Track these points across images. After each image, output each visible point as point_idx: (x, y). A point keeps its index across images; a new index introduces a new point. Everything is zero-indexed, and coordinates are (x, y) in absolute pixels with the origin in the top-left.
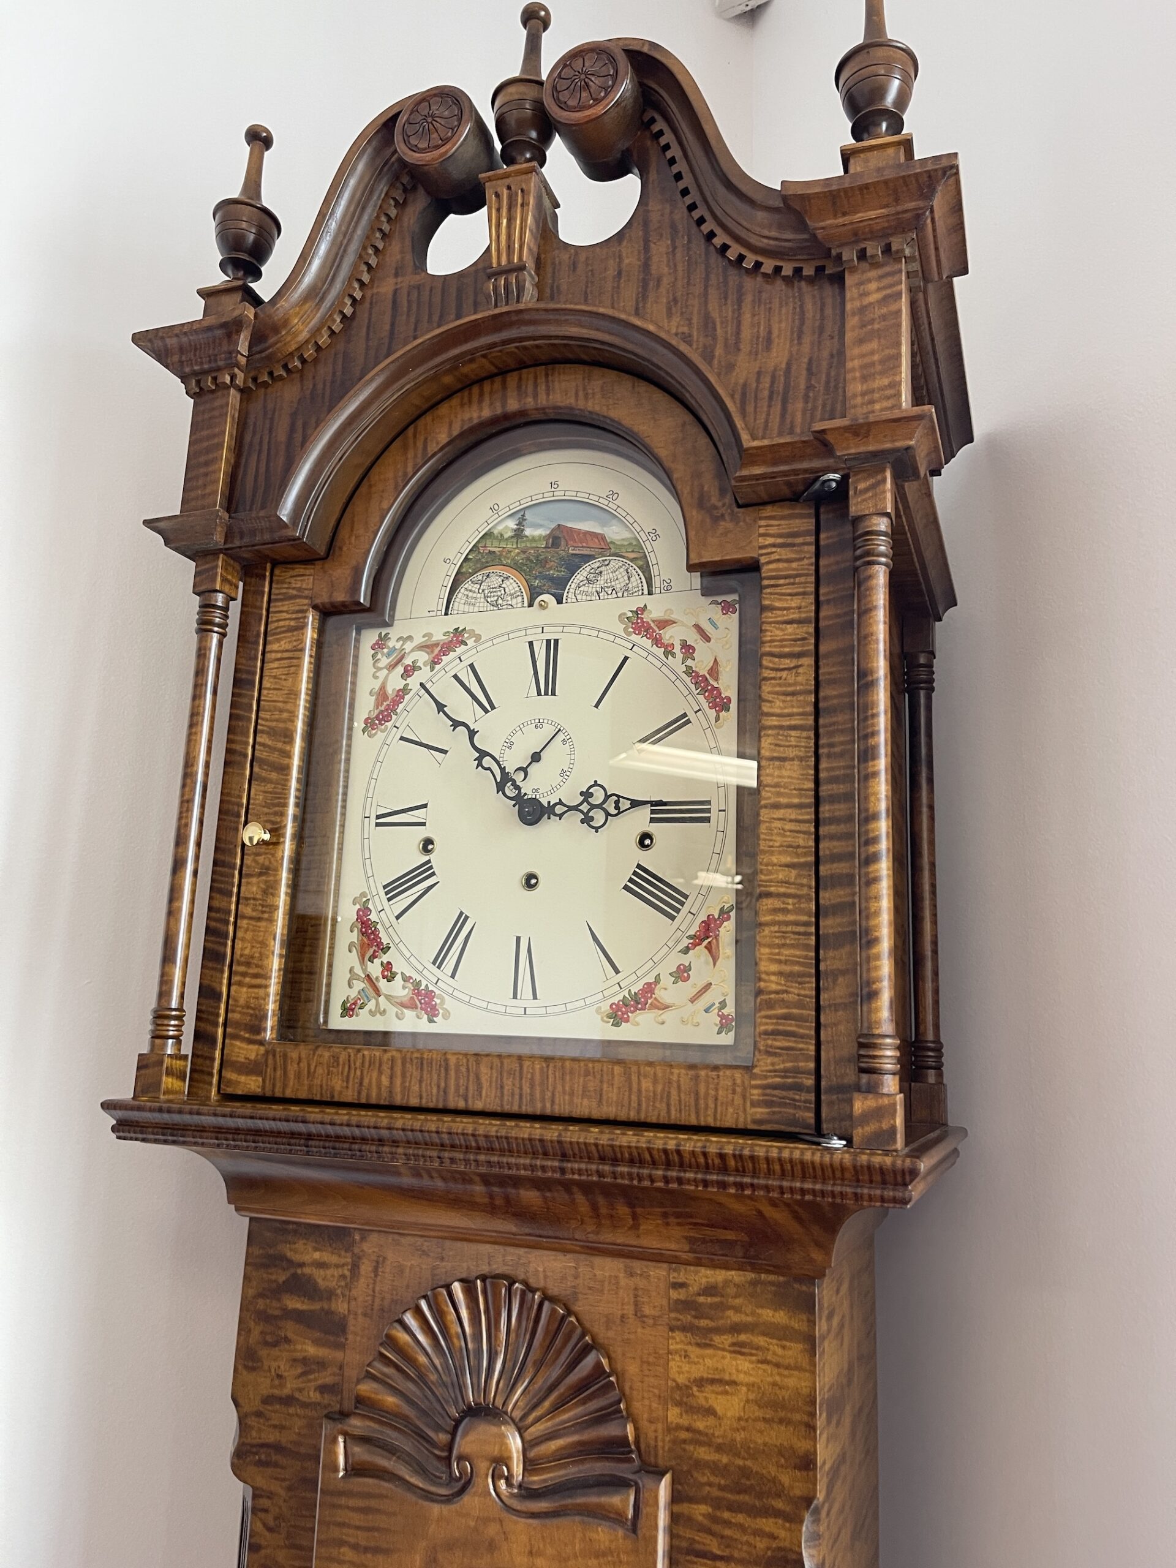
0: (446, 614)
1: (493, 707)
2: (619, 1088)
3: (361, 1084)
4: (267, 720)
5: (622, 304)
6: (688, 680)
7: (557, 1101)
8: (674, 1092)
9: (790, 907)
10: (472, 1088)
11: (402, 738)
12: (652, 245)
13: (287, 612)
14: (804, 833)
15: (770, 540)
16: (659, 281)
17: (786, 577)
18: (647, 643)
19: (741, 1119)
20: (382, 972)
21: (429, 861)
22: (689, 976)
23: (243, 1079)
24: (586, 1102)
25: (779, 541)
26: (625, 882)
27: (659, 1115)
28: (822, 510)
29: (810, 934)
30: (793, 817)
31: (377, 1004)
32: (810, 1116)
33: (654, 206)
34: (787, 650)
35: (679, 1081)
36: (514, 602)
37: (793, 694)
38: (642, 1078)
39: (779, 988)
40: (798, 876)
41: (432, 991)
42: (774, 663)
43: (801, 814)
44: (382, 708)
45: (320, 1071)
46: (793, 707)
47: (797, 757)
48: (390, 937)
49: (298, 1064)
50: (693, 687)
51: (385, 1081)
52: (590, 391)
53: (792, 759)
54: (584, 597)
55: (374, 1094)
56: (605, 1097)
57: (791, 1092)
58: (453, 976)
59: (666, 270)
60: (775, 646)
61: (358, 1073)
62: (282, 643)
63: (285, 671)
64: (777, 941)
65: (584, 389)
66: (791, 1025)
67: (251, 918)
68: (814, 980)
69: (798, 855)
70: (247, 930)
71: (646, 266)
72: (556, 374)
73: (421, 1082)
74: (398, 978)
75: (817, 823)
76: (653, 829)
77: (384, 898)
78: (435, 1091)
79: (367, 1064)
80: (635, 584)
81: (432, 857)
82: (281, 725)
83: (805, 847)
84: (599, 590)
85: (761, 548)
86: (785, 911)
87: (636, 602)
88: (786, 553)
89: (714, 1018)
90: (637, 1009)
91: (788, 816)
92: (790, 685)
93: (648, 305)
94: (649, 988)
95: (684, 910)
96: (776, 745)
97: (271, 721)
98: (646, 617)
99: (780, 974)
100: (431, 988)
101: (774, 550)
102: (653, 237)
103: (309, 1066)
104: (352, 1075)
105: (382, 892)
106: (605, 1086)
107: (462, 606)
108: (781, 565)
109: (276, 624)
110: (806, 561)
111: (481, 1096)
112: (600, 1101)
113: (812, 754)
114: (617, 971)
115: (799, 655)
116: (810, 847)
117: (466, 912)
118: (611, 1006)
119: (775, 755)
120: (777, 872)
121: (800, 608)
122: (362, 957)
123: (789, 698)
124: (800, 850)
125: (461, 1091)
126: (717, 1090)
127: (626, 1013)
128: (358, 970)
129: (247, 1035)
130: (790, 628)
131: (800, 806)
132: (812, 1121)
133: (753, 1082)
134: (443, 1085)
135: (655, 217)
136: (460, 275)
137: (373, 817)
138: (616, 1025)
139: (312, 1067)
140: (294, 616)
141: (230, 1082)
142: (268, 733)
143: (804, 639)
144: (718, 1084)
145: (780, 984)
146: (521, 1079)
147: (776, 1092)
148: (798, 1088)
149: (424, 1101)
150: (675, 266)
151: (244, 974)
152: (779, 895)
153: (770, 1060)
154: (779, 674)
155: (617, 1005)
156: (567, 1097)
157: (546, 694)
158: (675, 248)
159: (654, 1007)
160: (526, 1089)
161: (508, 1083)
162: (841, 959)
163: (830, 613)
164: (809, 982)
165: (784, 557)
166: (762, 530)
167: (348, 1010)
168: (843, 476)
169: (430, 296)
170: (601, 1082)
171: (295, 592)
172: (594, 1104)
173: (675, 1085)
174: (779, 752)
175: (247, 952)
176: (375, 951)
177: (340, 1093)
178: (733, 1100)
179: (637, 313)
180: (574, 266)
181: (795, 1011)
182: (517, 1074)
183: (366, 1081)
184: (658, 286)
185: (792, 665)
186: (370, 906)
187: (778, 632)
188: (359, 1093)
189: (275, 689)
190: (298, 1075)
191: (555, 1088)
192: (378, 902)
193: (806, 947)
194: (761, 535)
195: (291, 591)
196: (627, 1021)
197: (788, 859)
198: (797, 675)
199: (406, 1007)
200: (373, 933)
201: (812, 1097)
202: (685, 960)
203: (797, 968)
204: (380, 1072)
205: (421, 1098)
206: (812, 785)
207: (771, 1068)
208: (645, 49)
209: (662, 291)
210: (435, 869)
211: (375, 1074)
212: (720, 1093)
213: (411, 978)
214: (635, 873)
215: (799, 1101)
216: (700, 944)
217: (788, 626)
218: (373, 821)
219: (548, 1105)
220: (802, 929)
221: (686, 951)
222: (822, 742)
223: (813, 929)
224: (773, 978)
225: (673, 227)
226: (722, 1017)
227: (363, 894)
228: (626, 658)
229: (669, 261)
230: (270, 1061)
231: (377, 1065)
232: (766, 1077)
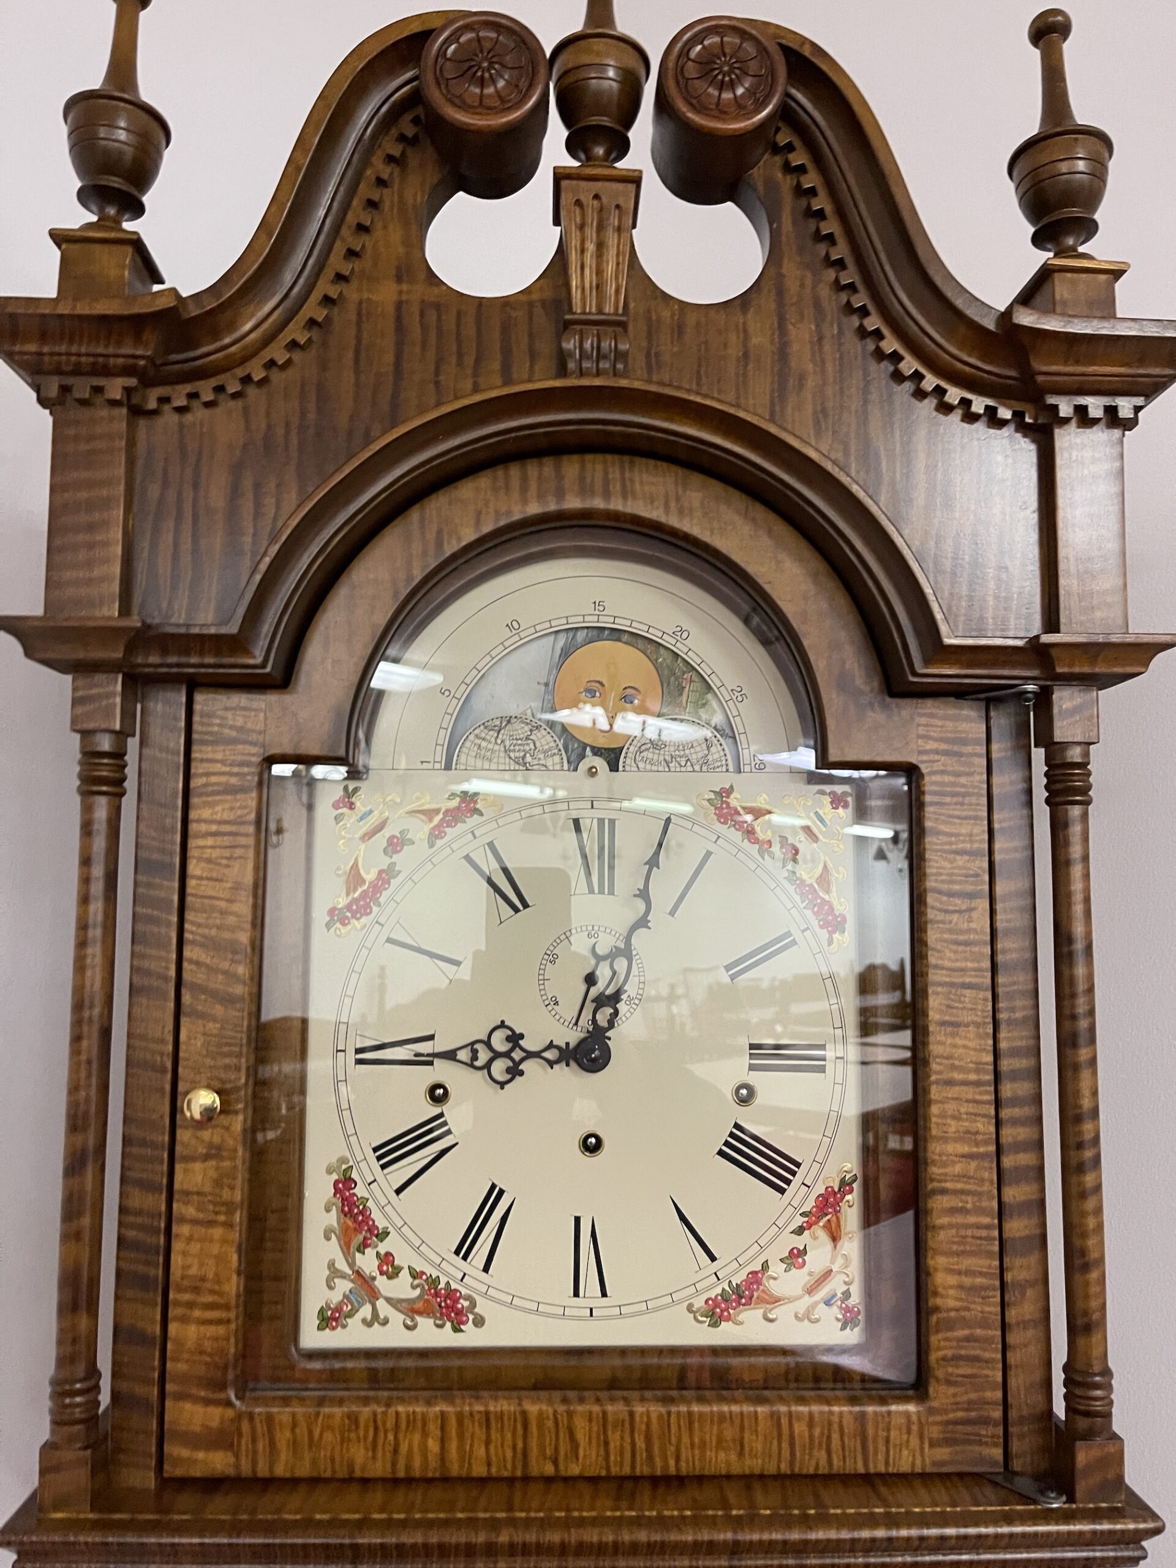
0: (448, 767)
1: (526, 905)
2: (765, 1436)
3: (396, 1451)
4: (199, 925)
5: (751, 402)
6: (791, 889)
7: (683, 1457)
8: (835, 1436)
9: (969, 1206)
10: (564, 1448)
11: (389, 940)
12: (790, 327)
13: (223, 762)
14: (984, 1116)
15: (931, 745)
16: (802, 378)
17: (954, 795)
18: (736, 836)
19: (918, 1462)
20: (380, 1267)
21: (441, 1115)
22: (804, 1263)
23: (201, 1455)
24: (722, 1455)
25: (944, 746)
26: (720, 1145)
27: (817, 1464)
28: (992, 714)
29: (994, 1239)
30: (970, 1097)
31: (374, 1309)
32: (997, 1453)
33: (790, 268)
34: (957, 887)
35: (841, 1422)
36: (549, 762)
37: (966, 943)
38: (794, 1421)
39: (958, 1304)
40: (977, 1169)
41: (456, 1290)
42: (941, 903)
43: (980, 1093)
44: (356, 895)
45: (328, 1436)
46: (966, 960)
47: (974, 1023)
48: (386, 1216)
49: (293, 1430)
50: (797, 898)
51: (433, 1445)
52: (686, 504)
53: (967, 1025)
54: (648, 767)
55: (417, 1463)
56: (747, 1449)
57: (977, 1427)
58: (486, 1269)
59: (810, 367)
60: (943, 882)
61: (391, 1437)
62: (219, 808)
63: (227, 853)
64: (955, 1247)
65: (678, 499)
66: (974, 1348)
67: (195, 1222)
68: (999, 1293)
69: (977, 1144)
70: (190, 1239)
71: (782, 354)
72: (636, 470)
73: (488, 1443)
74: (405, 1274)
75: (998, 1103)
76: (756, 1079)
77: (376, 1166)
78: (509, 1454)
79: (403, 1426)
80: (716, 756)
81: (445, 1108)
82: (227, 935)
83: (985, 1134)
84: (668, 758)
85: (920, 753)
86: (963, 1211)
87: (723, 781)
88: (952, 764)
89: (835, 1311)
90: (739, 1304)
91: (964, 1096)
92: (962, 932)
93: (789, 410)
94: (755, 1278)
95: (796, 1181)
96: (948, 1006)
97: (207, 926)
98: (734, 801)
99: (960, 1287)
100: (454, 1286)
101: (937, 757)
102: (791, 315)
103: (310, 1432)
104: (380, 1441)
105: (372, 1157)
106: (747, 1435)
107: (471, 761)
108: (947, 779)
109: (204, 780)
110: (977, 778)
111: (577, 1459)
112: (741, 1454)
113: (990, 1020)
114: (713, 1258)
115: (971, 896)
116: (990, 1134)
117: (500, 1185)
118: (706, 1302)
119: (947, 1018)
120: (954, 1163)
121: (971, 835)
122: (346, 1248)
123: (961, 948)
124: (979, 1137)
125: (548, 1452)
126: (888, 1430)
127: (727, 1310)
128: (342, 1265)
129: (203, 1394)
130: (960, 861)
131: (978, 1084)
132: (1001, 1458)
133: (931, 1419)
134: (520, 1445)
135: (792, 286)
136: (505, 302)
137: (351, 1052)
138: (714, 1325)
139: (317, 1433)
140: (236, 770)
141: (178, 1461)
142: (202, 945)
143: (977, 875)
144: (890, 1422)
145: (960, 1300)
146: (632, 1431)
147: (960, 1428)
148: (985, 1421)
149: (494, 1470)
150: (823, 362)
151: (190, 1305)
152: (956, 1192)
153: (952, 1390)
154: (948, 917)
155: (714, 1300)
156: (697, 1452)
157: (601, 892)
158: (821, 339)
159: (760, 1300)
160: (640, 1443)
161: (614, 1439)
162: (1029, 1267)
163: (1006, 845)
164: (993, 1297)
165: (950, 769)
166: (921, 731)
167: (329, 1319)
168: (1041, 687)
169: (458, 325)
170: (742, 1428)
171: (234, 734)
172: (733, 1457)
173: (836, 1427)
174: (951, 1015)
175: (193, 1271)
176: (365, 1239)
177: (364, 1468)
178: (908, 1441)
179: (772, 420)
180: (680, 329)
181: (979, 1332)
182: (627, 1425)
183: (404, 1448)
184: (801, 386)
185: (964, 907)
186: (355, 1175)
187: (946, 864)
188: (394, 1464)
189: (208, 879)
190: (294, 1444)
191: (679, 1440)
192: (367, 1169)
193: (989, 1254)
194: (919, 737)
195: (226, 731)
196: (728, 1319)
197: (965, 1149)
198: (970, 921)
199: (420, 1313)
200: (361, 1213)
201: (1000, 1431)
202: (799, 1242)
203: (979, 1280)
204: (425, 1434)
205: (489, 1465)
206: (990, 1058)
207: (952, 1400)
208: (807, 52)
209: (808, 394)
210: (451, 1125)
211: (417, 1438)
212: (893, 1434)
213: (423, 1273)
214: (732, 1135)
215: (987, 1436)
216: (816, 1223)
217: (958, 857)
218: (351, 1056)
219: (672, 1462)
220: (984, 1233)
221: (800, 1231)
222: (1001, 1005)
223: (996, 1233)
224: (951, 1292)
225: (818, 306)
226: (848, 1310)
227: (343, 1160)
228: (708, 854)
229: (813, 355)
230: (245, 1426)
231: (419, 1424)
232: (946, 1412)
